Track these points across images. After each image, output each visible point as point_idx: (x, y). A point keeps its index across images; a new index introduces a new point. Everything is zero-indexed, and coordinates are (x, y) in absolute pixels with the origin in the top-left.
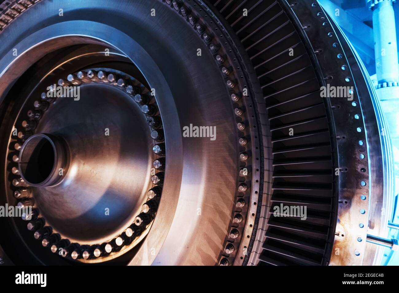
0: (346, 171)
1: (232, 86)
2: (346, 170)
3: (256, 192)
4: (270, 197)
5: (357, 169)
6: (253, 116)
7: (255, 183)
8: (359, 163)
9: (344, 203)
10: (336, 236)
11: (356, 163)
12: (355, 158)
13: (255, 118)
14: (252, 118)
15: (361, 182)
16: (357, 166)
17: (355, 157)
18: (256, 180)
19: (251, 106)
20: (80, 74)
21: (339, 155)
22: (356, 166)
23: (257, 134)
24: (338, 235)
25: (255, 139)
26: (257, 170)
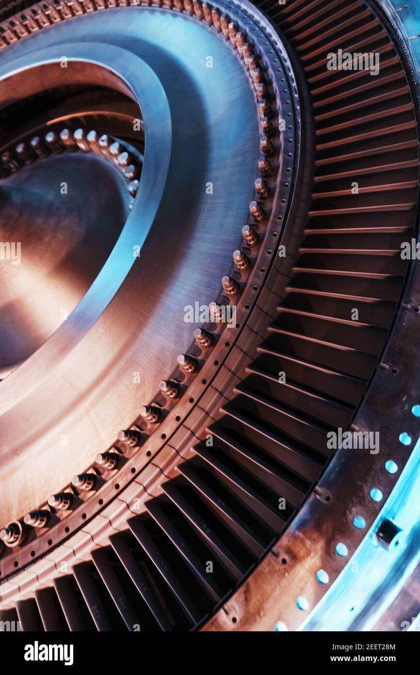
0: (325, 502)
1: (249, 238)
2: (328, 499)
3: (164, 436)
4: (178, 460)
5: (348, 512)
6: (247, 307)
7: (172, 419)
8: (360, 503)
9: (280, 559)
10: (222, 611)
11: (354, 500)
12: (361, 489)
13: (248, 311)
14: (244, 309)
15: (339, 542)
16: (353, 506)
17: (361, 486)
18: (177, 415)
19: (255, 289)
20: (92, 136)
21: (334, 463)
22: (351, 505)
23: (233, 340)
24: (227, 613)
25: (224, 345)
26: (191, 400)
